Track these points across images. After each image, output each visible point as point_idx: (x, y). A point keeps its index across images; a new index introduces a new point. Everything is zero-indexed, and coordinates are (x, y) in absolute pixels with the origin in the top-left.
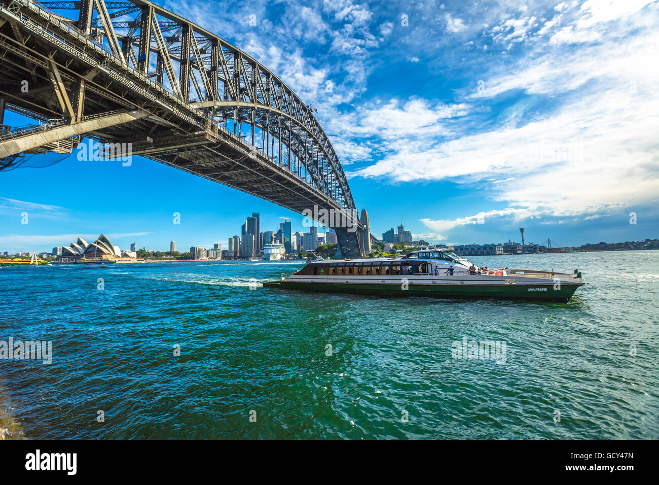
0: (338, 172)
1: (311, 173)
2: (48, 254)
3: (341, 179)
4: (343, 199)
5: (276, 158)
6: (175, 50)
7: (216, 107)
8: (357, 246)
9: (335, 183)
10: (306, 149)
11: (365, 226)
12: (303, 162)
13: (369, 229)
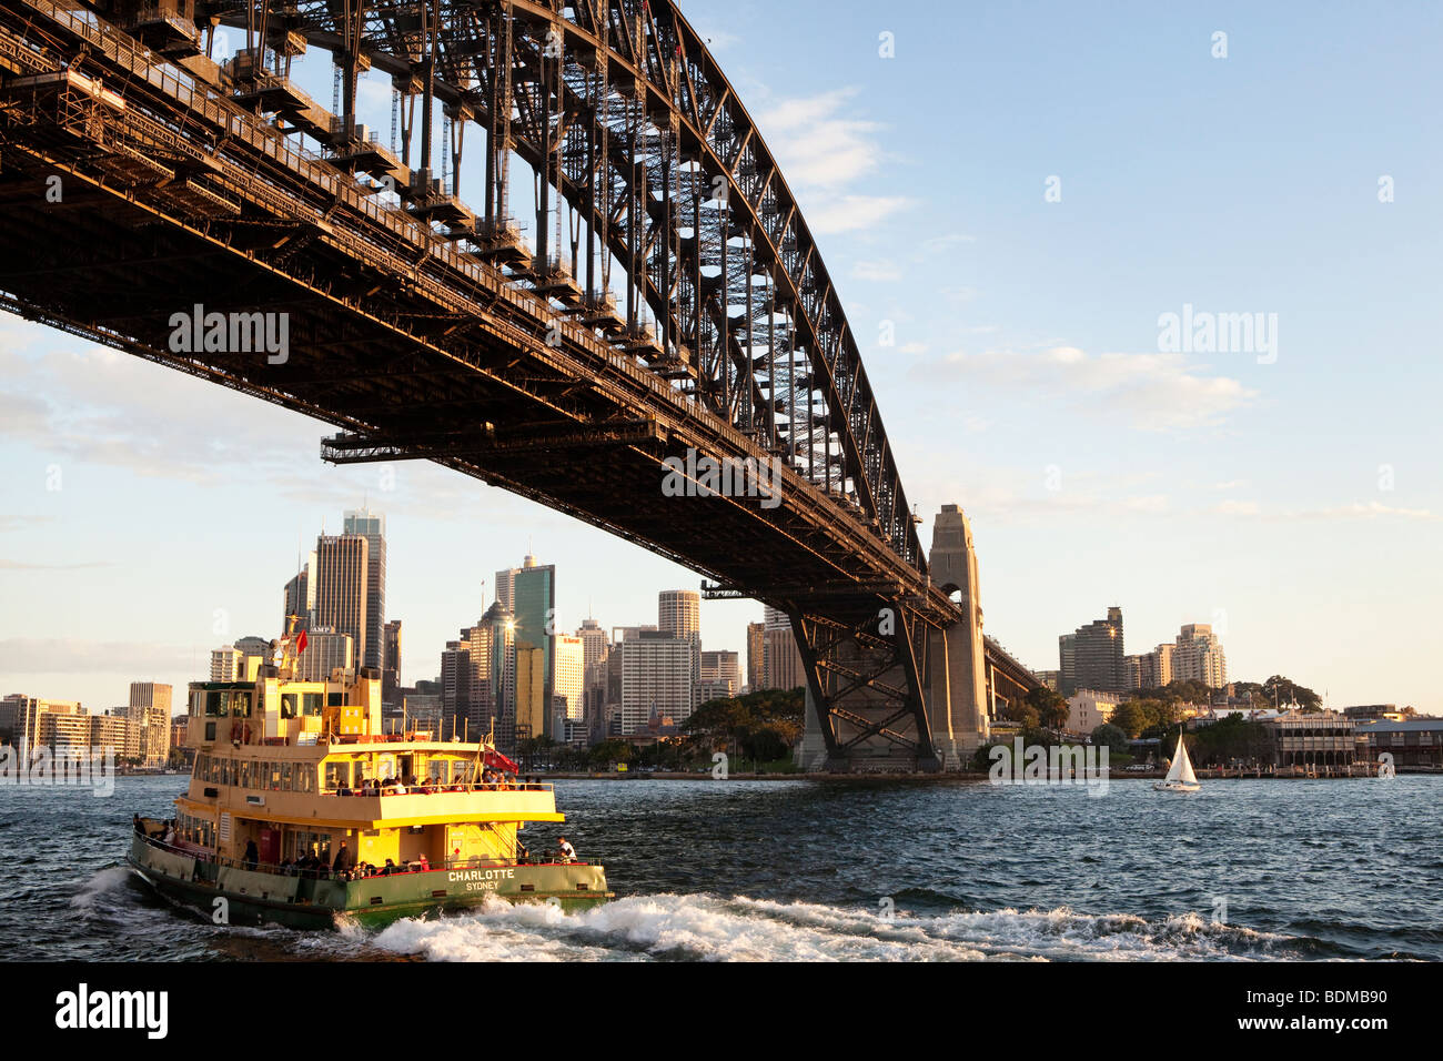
0: (807, 302)
3: (823, 339)
4: (836, 449)
8: (912, 704)
9: (792, 364)
11: (956, 597)
12: (616, 249)
13: (979, 611)
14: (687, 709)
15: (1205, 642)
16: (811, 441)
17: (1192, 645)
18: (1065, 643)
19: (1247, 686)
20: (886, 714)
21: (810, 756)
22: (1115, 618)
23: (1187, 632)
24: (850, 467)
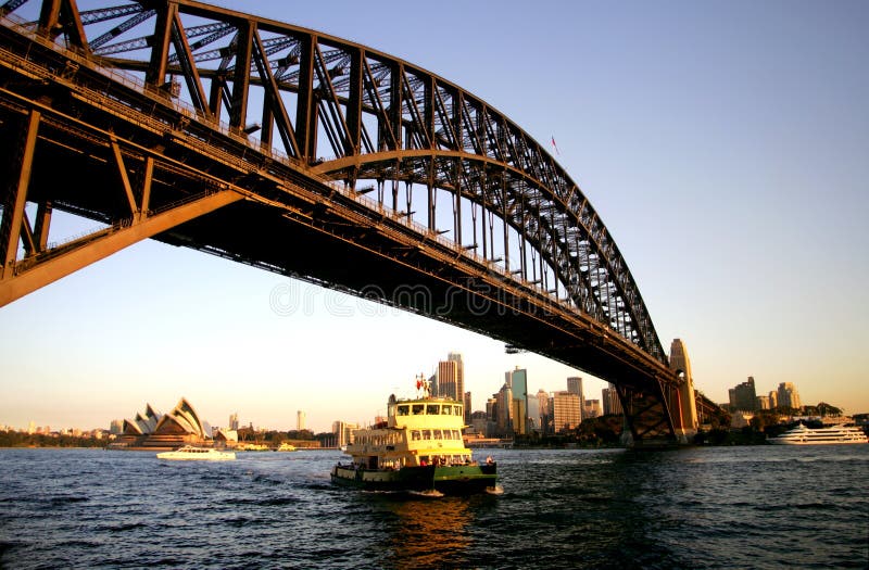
1: (566, 283)
2: (105, 431)
3: (620, 277)
4: (628, 319)
5: (500, 260)
6: (291, 76)
7: (358, 166)
8: (665, 418)
9: (608, 288)
10: (555, 235)
11: (682, 375)
13: (691, 380)
14: (579, 421)
15: (791, 390)
16: (617, 317)
17: (784, 392)
18: (731, 392)
19: (809, 407)
20: (656, 422)
21: (626, 440)
22: (751, 381)
23: (782, 386)
24: (634, 325)
